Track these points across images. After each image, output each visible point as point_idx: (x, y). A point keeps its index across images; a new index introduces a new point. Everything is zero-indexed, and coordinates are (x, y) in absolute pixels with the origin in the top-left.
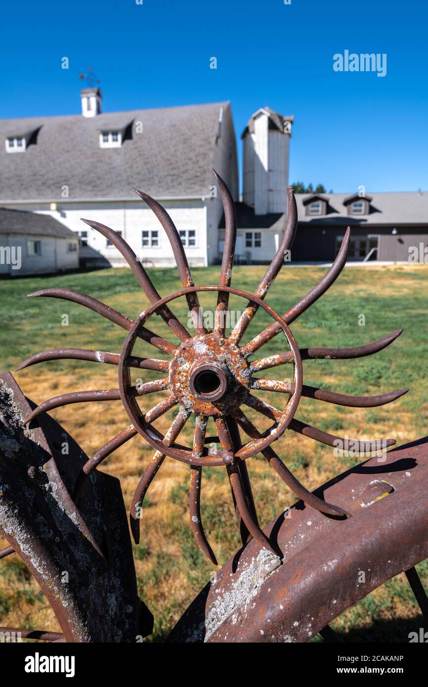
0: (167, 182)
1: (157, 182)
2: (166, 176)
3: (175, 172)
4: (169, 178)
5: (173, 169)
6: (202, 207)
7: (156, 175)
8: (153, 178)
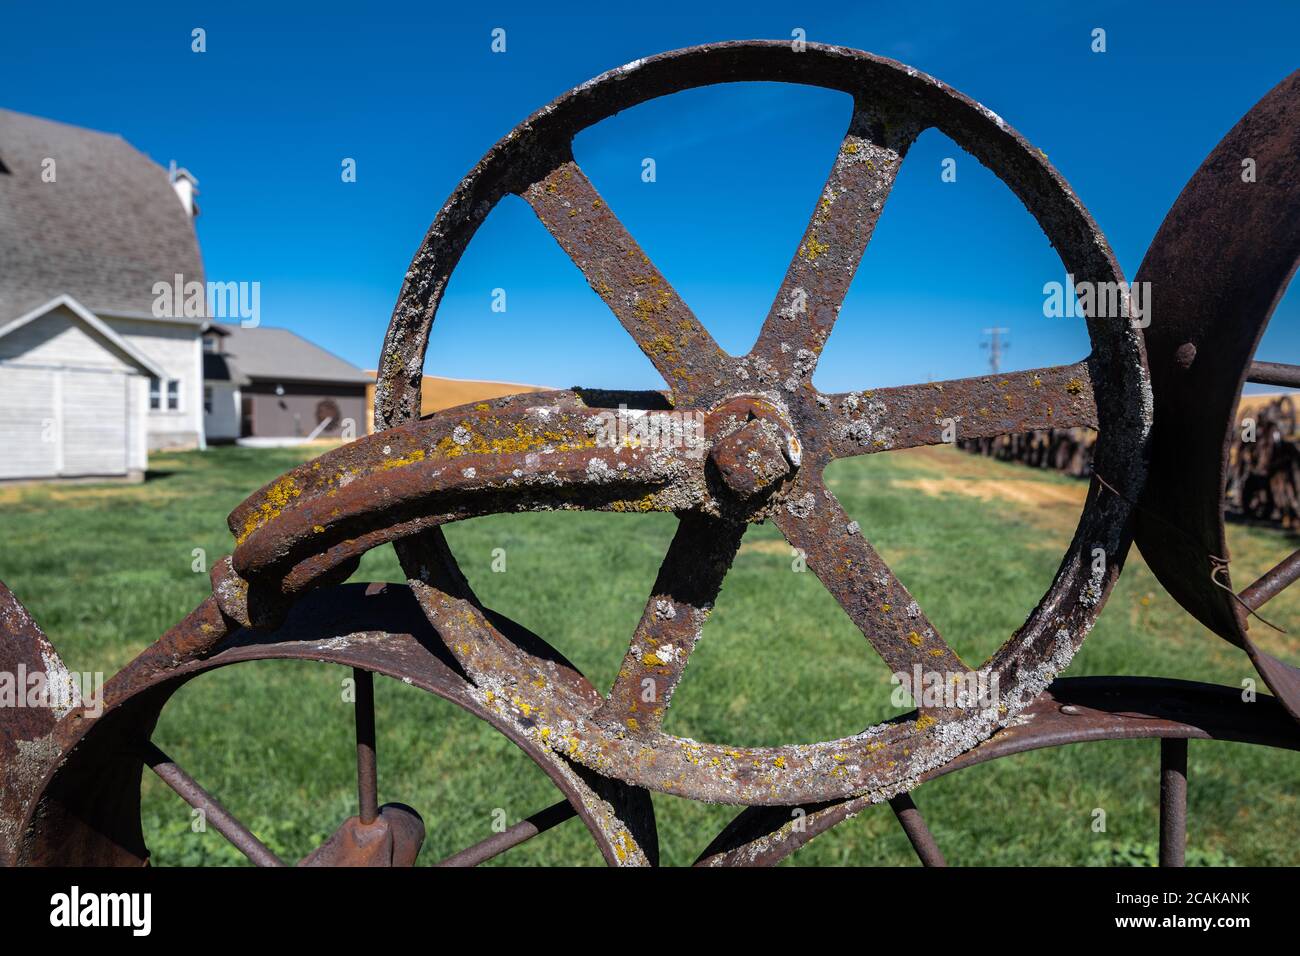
0: (124, 284)
1: (103, 278)
2: (122, 271)
3: (135, 266)
4: (128, 278)
5: (132, 259)
6: (192, 338)
7: (101, 266)
8: (93, 270)
